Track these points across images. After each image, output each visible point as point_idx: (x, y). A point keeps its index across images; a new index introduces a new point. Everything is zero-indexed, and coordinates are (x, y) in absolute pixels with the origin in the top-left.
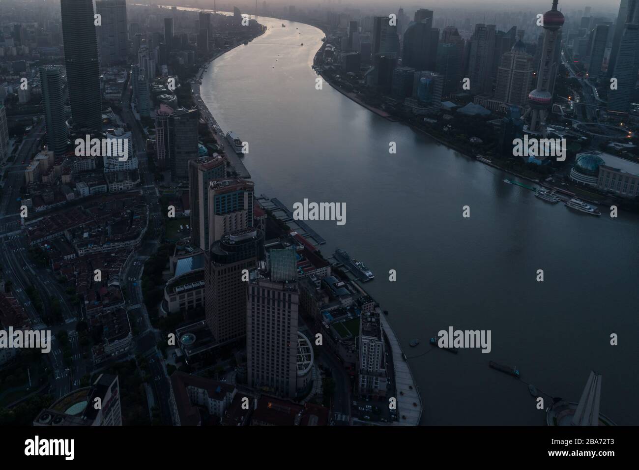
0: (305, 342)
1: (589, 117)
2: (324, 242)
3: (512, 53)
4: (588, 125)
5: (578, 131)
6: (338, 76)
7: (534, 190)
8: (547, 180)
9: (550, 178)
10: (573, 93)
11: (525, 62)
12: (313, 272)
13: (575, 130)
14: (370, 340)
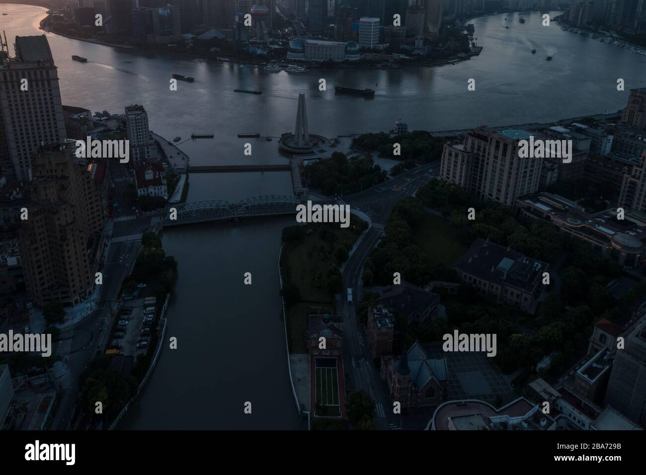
8: (272, 61)
14: (135, 114)
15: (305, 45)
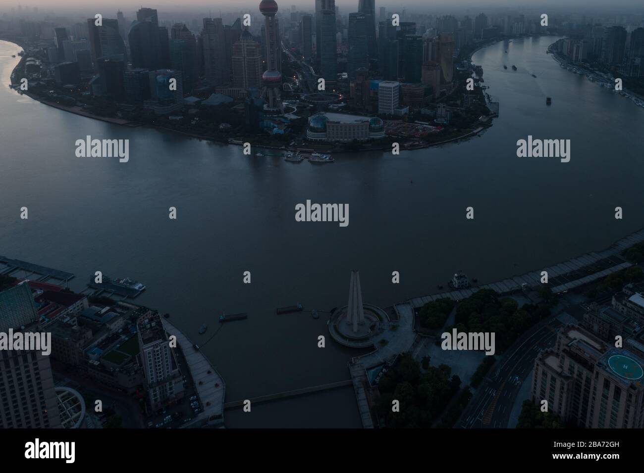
0: (70, 394)
1: (311, 90)
2: (73, 276)
3: (241, 42)
4: (312, 96)
5: (305, 101)
6: (52, 91)
7: (283, 155)
8: (291, 144)
9: (293, 143)
10: (296, 73)
11: (254, 49)
12: (63, 313)
13: (303, 101)
14: (153, 346)
15: (327, 124)
